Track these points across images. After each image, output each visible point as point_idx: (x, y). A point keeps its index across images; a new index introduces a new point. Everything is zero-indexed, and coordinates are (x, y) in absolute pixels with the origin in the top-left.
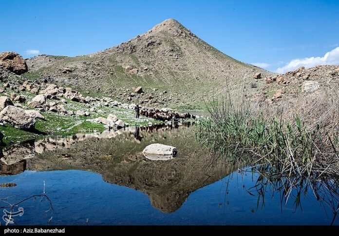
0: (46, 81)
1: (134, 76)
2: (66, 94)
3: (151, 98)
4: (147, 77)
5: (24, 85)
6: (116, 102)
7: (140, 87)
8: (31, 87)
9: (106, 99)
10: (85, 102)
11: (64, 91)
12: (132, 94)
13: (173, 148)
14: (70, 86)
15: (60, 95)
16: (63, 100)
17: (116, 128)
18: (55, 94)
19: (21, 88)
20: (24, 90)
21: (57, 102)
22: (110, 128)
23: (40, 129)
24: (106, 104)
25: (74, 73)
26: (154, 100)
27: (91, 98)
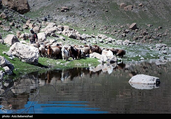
0: (46, 20)
1: (128, 12)
2: (64, 32)
3: (145, 34)
4: (141, 13)
5: (27, 24)
6: (110, 39)
7: (134, 24)
8: (33, 26)
9: (101, 36)
10: (81, 39)
11: (63, 29)
12: (127, 30)
13: (156, 78)
14: (67, 24)
15: (59, 32)
16: (61, 37)
17: (108, 62)
18: (54, 31)
19: (24, 27)
20: (27, 28)
21: (57, 39)
22: (104, 63)
23: (42, 63)
24: (101, 40)
25: (71, 12)
26: (148, 36)
27: (87, 36)
